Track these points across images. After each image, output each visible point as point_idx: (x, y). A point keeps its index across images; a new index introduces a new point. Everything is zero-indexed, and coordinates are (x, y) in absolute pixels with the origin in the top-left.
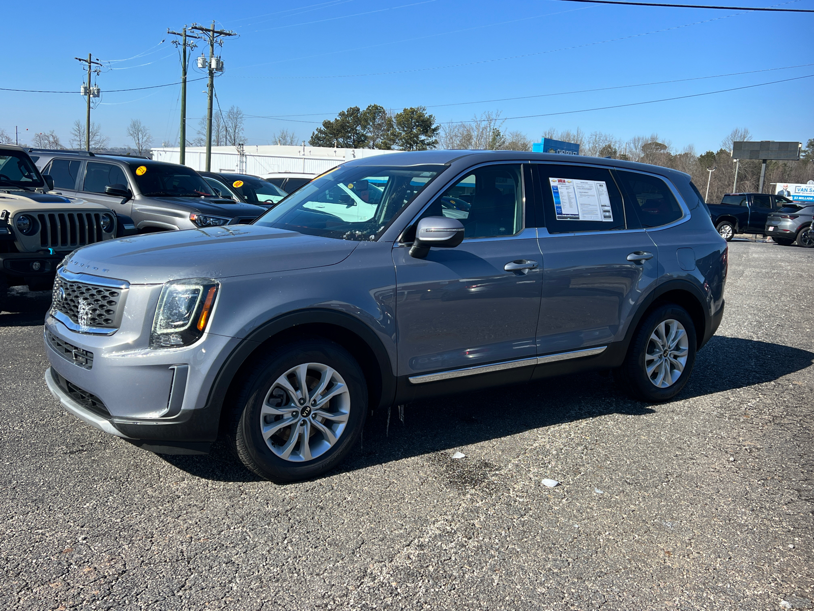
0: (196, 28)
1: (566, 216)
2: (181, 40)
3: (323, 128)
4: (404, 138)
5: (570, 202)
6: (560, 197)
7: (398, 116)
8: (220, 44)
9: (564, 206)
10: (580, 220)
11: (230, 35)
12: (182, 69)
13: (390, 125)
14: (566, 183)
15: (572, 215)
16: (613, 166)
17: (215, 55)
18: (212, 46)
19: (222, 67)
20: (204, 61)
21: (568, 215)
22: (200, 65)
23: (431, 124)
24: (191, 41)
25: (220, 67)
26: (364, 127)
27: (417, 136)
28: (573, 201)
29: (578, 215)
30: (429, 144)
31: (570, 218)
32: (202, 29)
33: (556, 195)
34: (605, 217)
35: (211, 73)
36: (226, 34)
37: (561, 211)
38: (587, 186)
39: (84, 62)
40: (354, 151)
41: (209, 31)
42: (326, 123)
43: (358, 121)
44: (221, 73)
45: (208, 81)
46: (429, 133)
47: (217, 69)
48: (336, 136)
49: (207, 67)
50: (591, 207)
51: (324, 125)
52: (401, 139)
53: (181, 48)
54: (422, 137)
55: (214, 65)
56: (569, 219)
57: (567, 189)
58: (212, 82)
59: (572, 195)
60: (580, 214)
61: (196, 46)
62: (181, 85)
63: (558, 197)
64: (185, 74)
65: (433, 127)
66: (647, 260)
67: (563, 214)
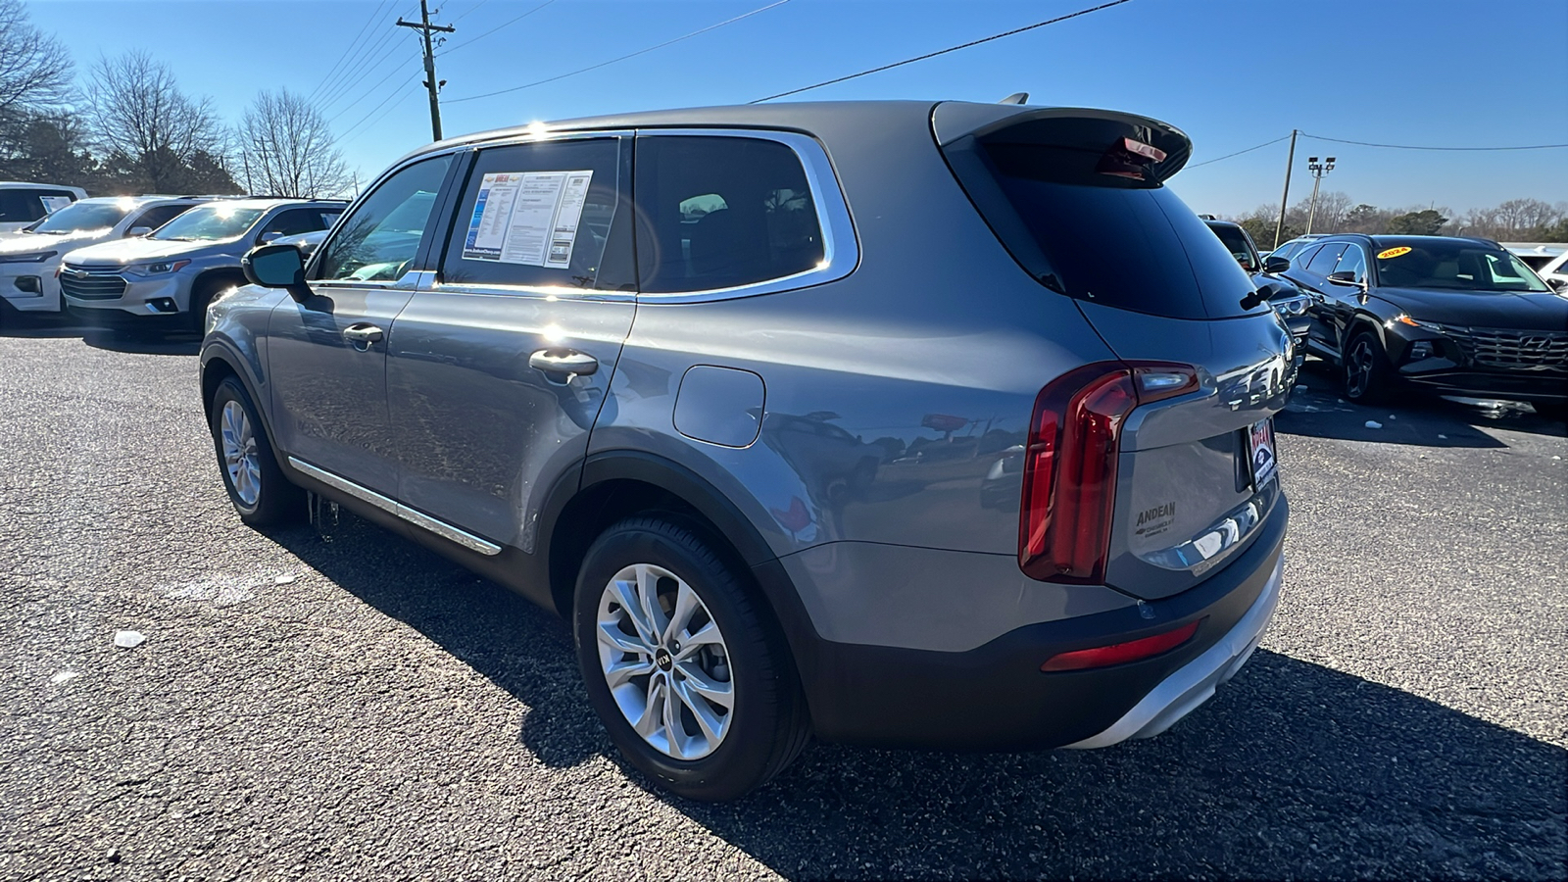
1: (478, 251)
5: (497, 222)
6: (485, 214)
9: (484, 229)
10: (501, 260)
14: (507, 182)
15: (489, 249)
21: (483, 249)
28: (503, 220)
29: (500, 250)
31: (485, 256)
33: (479, 208)
37: (475, 241)
38: (545, 185)
50: (531, 233)
56: (481, 259)
57: (503, 194)
59: (507, 208)
60: (503, 250)
63: (480, 212)
67: (477, 248)
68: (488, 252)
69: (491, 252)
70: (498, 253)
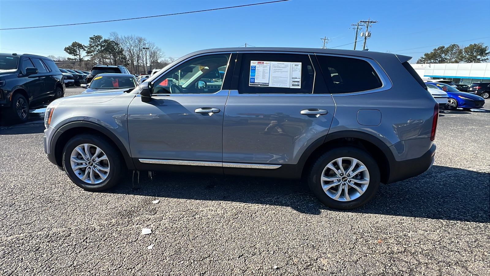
0: (361, 22)
1: (257, 84)
2: (356, 27)
3: (424, 57)
4: (467, 58)
5: (263, 76)
6: (256, 73)
7: (466, 48)
8: (371, 27)
9: (257, 77)
10: (270, 86)
11: (375, 22)
12: (355, 38)
13: (460, 52)
14: (264, 64)
16: (314, 53)
17: (368, 31)
18: (367, 27)
19: (370, 35)
20: (363, 34)
21: (260, 83)
22: (361, 36)
23: (486, 51)
24: (360, 27)
25: (369, 36)
26: (446, 55)
27: (476, 57)
28: (267, 75)
29: (268, 83)
30: (482, 60)
32: (364, 22)
33: (253, 71)
34: (293, 85)
35: (366, 38)
36: (374, 22)
37: (254, 80)
38: (283, 66)
39: (323, 40)
40: (430, 65)
41: (367, 22)
42: (426, 54)
43: (443, 52)
44: (369, 38)
45: (364, 41)
46: (484, 55)
47: (368, 36)
48: (430, 59)
49: (364, 36)
50: (282, 79)
51: (425, 55)
52: (466, 59)
53: (356, 30)
54: (479, 57)
55: (367, 35)
56: (259, 86)
57: (263, 67)
58: (365, 41)
59: (267, 71)
60: (270, 83)
61: (362, 29)
62: (355, 43)
64: (356, 40)
65: (487, 52)
66: (321, 115)
67: (256, 83)
68: (262, 84)
69: (263, 84)
70: (268, 84)
